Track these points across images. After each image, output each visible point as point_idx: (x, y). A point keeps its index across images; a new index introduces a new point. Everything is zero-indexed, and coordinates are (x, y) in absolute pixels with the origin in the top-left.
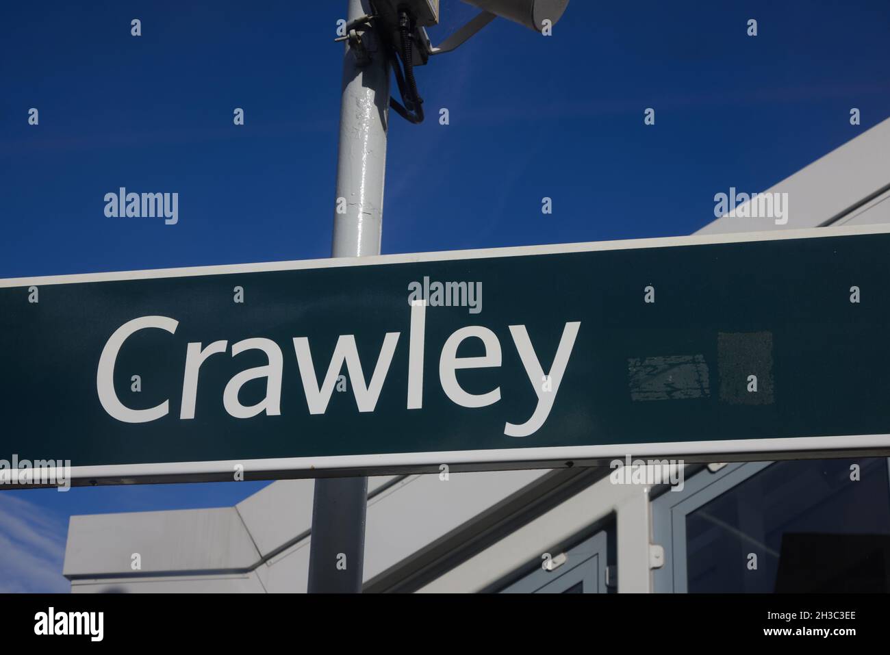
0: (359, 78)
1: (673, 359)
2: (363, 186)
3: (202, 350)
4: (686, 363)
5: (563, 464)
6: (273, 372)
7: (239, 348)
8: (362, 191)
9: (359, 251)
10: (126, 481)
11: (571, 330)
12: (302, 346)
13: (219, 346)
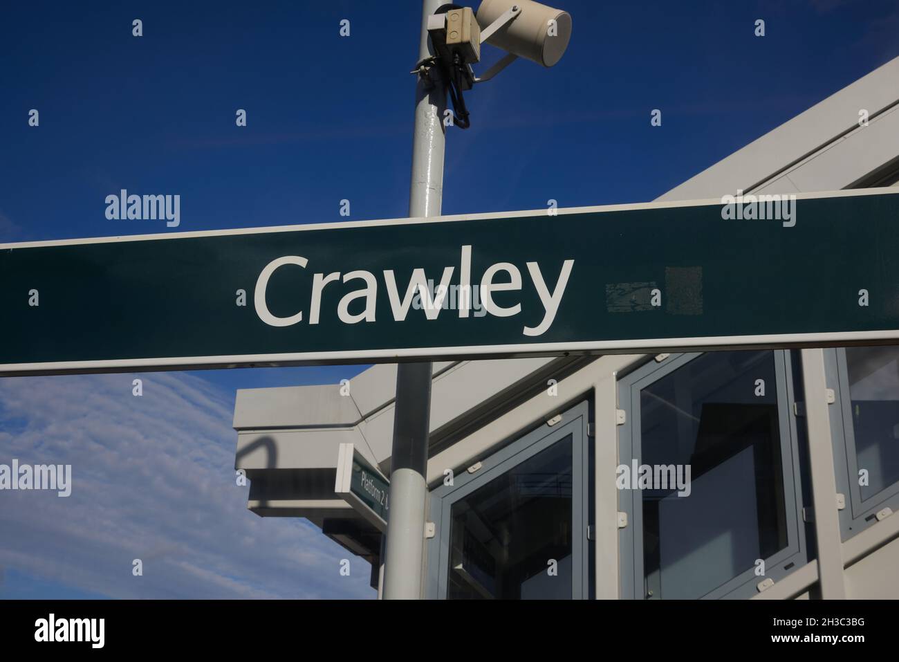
0: (427, 98)
1: (635, 285)
2: (429, 171)
3: (324, 278)
4: (645, 287)
5: (562, 354)
6: (371, 293)
7: (348, 277)
8: (429, 174)
9: (426, 214)
10: (274, 365)
11: (568, 265)
12: (389, 276)
13: (335, 276)
